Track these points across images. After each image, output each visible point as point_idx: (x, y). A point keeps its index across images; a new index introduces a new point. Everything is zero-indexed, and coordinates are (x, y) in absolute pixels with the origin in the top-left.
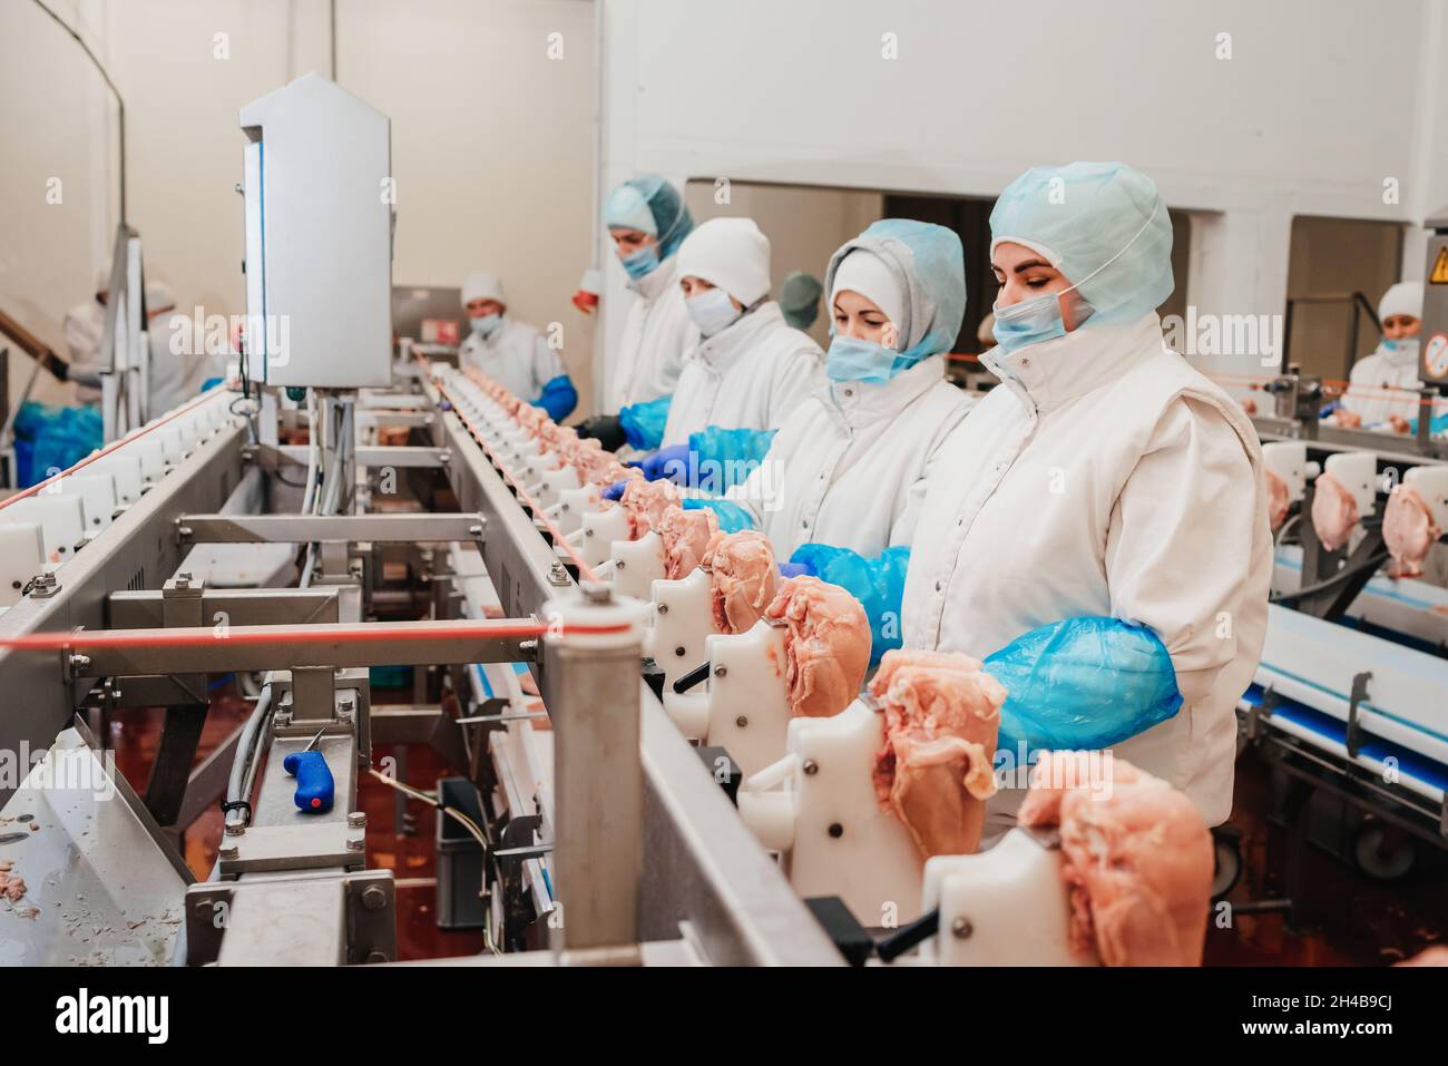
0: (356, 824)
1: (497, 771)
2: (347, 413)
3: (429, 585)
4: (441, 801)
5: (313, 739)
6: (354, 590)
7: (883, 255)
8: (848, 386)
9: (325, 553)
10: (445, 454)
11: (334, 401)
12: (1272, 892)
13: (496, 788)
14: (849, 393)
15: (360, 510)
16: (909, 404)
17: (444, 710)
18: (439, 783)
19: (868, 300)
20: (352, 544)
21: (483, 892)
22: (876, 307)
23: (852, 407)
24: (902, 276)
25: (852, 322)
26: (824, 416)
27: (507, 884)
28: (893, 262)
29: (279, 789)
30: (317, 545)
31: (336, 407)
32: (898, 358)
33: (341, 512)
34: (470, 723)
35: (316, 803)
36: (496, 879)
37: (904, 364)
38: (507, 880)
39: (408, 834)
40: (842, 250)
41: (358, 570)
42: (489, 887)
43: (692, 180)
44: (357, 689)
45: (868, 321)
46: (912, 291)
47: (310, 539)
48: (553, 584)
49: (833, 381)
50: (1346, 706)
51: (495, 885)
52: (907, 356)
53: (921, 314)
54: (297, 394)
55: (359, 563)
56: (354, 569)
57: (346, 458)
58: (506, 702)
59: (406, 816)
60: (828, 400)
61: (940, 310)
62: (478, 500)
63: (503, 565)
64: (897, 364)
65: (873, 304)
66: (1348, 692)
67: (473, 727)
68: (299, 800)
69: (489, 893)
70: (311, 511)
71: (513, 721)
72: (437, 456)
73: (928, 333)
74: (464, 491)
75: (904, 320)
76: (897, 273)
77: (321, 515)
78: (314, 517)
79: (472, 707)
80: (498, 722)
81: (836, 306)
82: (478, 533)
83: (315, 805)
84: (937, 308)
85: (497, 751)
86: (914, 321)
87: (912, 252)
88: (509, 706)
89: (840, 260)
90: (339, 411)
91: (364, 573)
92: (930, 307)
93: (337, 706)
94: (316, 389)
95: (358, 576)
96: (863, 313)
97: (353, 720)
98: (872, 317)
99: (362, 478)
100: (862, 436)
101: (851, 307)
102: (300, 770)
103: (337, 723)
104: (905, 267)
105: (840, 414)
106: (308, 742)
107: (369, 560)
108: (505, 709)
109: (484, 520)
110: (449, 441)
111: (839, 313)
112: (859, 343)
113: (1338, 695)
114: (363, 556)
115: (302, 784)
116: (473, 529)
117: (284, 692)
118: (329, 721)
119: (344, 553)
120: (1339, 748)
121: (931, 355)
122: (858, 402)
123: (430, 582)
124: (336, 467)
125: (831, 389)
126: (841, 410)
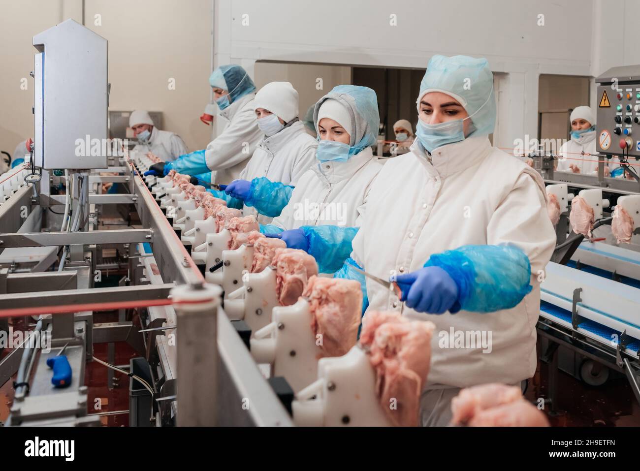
0: (83, 393)
1: (159, 355)
2: (85, 180)
3: (127, 260)
4: (131, 372)
5: (62, 348)
6: (86, 269)
7: (341, 101)
8: (327, 163)
9: (72, 250)
10: (135, 197)
11: (78, 175)
12: (543, 395)
13: (159, 364)
14: (328, 167)
15: (91, 228)
16: (358, 171)
17: (133, 324)
18: (131, 361)
19: (335, 122)
20: (86, 246)
21: (152, 418)
22: (340, 125)
23: (330, 174)
24: (350, 110)
25: (328, 133)
26: (316, 177)
27: (163, 414)
28: (346, 104)
29: (44, 375)
30: (68, 246)
31: (79, 177)
32: (351, 149)
33: (81, 229)
34: (146, 332)
35: (62, 382)
36: (158, 411)
37: (354, 152)
38: (163, 412)
39: (115, 387)
40: (321, 100)
41: (89, 258)
42: (155, 415)
43: (258, 61)
44: (86, 321)
45: (336, 132)
46: (356, 117)
47: (65, 244)
48: (185, 267)
49: (320, 162)
50: (571, 304)
51: (158, 414)
52: (356, 147)
53: (360, 128)
54: (60, 172)
55: (89, 255)
56: (87, 258)
57: (83, 204)
58: (164, 320)
59: (114, 378)
60: (318, 171)
61: (369, 125)
62: (150, 222)
63: (162, 256)
64: (350, 152)
65: (338, 124)
66: (572, 299)
67: (148, 333)
68: (54, 381)
69: (155, 418)
70: (65, 230)
71: (167, 330)
72: (131, 198)
73: (364, 136)
74: (143, 217)
75: (353, 130)
76: (348, 108)
77: (71, 232)
78: (66, 233)
79: (148, 323)
80: (161, 330)
81: (319, 126)
82: (150, 238)
83: (62, 384)
84: (368, 124)
85: (159, 345)
86: (357, 130)
87: (354, 99)
88: (166, 322)
89: (320, 105)
90: (81, 179)
91: (92, 259)
92: (364, 124)
93: (75, 331)
94: (69, 170)
95: (89, 261)
96: (333, 128)
97: (83, 338)
98: (338, 129)
99: (92, 210)
100: (335, 187)
101: (327, 125)
102: (55, 366)
103: (75, 340)
104: (351, 105)
105: (324, 177)
106: (60, 350)
107: (95, 252)
108: (164, 324)
109: (152, 232)
110: (137, 191)
111: (321, 129)
112: (332, 143)
113: (567, 300)
114: (92, 250)
115: (55, 373)
116: (147, 236)
117: (48, 324)
118: (71, 339)
119: (82, 250)
120: (569, 325)
121: (366, 147)
122: (333, 171)
123: (127, 259)
124: (78, 207)
125: (319, 165)
126: (325, 175)
